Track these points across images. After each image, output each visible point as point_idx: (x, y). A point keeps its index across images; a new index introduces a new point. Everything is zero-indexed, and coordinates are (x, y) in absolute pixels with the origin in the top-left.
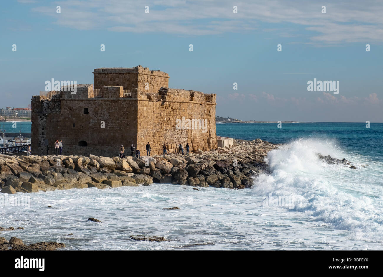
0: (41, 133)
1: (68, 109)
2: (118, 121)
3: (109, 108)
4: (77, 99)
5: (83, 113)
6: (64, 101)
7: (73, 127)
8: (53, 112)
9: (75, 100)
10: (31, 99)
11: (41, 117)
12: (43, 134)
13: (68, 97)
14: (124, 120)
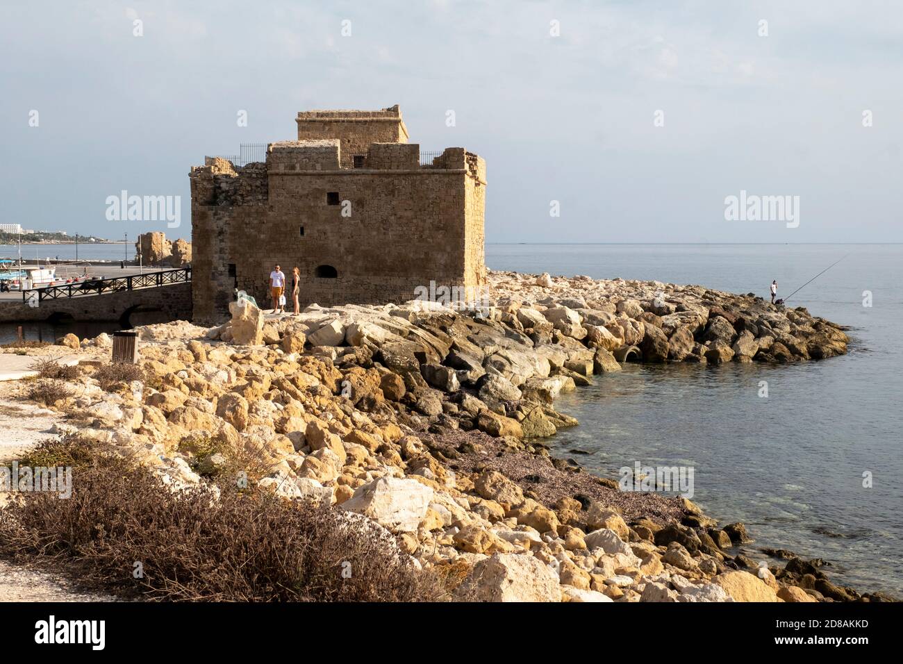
0: (219, 250)
1: (288, 196)
2: (415, 221)
3: (393, 191)
4: (310, 171)
5: (326, 204)
6: (275, 177)
7: (299, 235)
8: (248, 201)
9: (306, 175)
10: (190, 175)
11: (215, 214)
12: (221, 251)
13: (286, 167)
14: (430, 218)
